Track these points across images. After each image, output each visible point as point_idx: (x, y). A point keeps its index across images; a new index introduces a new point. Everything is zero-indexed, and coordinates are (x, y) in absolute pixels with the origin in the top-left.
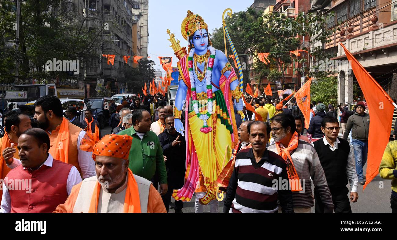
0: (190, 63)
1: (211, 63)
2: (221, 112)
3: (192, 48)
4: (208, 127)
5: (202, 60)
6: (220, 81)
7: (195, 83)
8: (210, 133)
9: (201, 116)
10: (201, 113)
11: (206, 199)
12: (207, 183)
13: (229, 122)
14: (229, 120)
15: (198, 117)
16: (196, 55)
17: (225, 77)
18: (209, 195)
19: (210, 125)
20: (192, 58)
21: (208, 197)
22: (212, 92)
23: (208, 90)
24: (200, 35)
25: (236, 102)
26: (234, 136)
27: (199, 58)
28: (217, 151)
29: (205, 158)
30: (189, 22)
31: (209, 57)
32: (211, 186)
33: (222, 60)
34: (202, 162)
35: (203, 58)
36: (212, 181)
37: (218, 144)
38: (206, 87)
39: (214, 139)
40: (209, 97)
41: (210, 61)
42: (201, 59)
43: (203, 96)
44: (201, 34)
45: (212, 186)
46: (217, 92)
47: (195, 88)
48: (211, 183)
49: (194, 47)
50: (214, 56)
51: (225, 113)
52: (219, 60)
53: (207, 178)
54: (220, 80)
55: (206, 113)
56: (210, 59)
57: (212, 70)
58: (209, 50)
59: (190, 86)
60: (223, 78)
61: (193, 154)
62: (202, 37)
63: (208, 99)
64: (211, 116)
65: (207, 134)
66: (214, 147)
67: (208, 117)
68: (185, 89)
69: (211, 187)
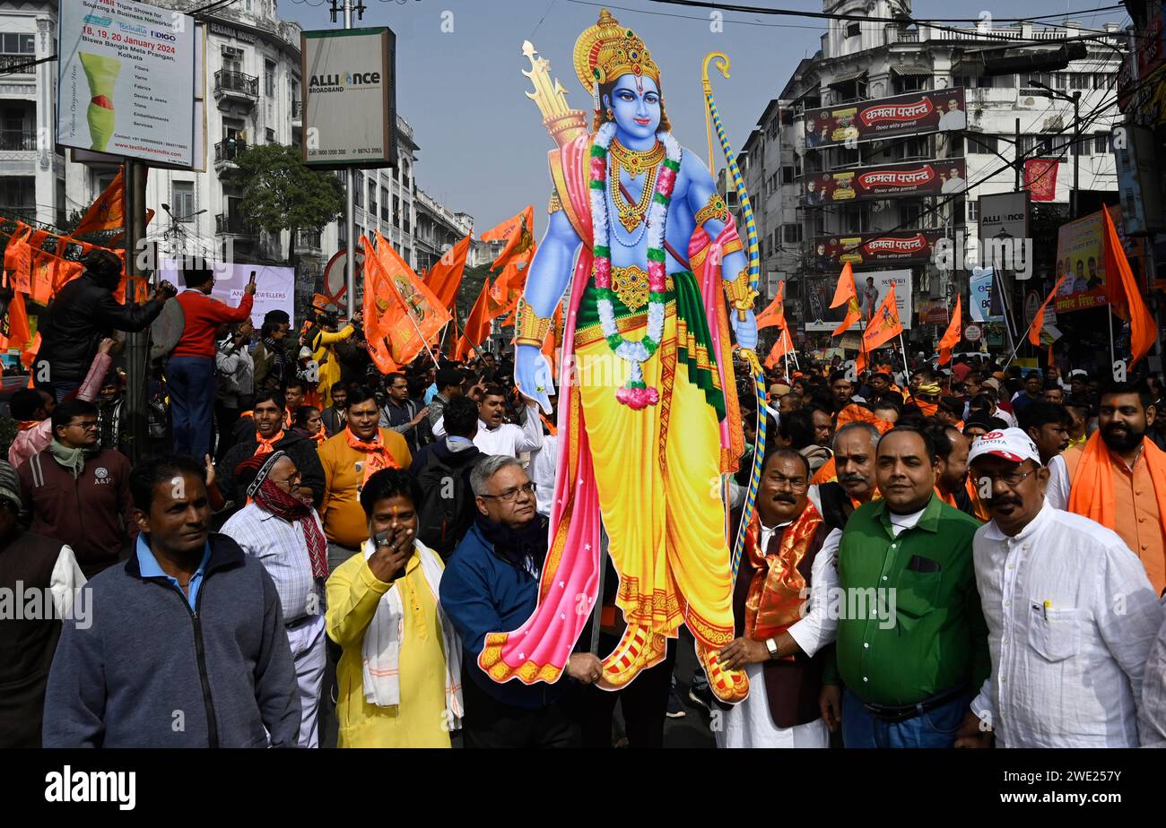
0: (595, 166)
1: (664, 183)
2: (692, 342)
3: (608, 120)
4: (643, 386)
5: (638, 167)
6: (692, 245)
7: (608, 231)
8: (650, 408)
9: (623, 346)
10: (624, 336)
11: (620, 665)
12: (627, 598)
13: (715, 380)
14: (714, 372)
15: (614, 347)
16: (620, 146)
17: (706, 234)
18: (632, 649)
19: (653, 381)
20: (605, 151)
21: (629, 656)
22: (664, 272)
23: (651, 265)
24: (637, 93)
25: (739, 319)
26: (731, 430)
27: (629, 159)
28: (671, 477)
29: (626, 501)
30: (602, 42)
31: (660, 164)
32: (642, 610)
33: (698, 183)
34: (613, 518)
35: (640, 160)
36: (649, 592)
37: (678, 451)
38: (646, 253)
39: (664, 431)
40: (655, 288)
41: (661, 177)
42: (635, 162)
43: (634, 279)
44: (641, 89)
45: (648, 609)
46: (680, 274)
47: (609, 248)
48: (642, 600)
49: (614, 121)
50: (676, 167)
51: (703, 347)
52: (690, 181)
53: (629, 579)
54: (690, 241)
55: (640, 339)
56: (663, 170)
57: (667, 206)
58: (662, 143)
59: (591, 240)
60: (701, 238)
61: (580, 482)
62: (641, 98)
63: (651, 292)
64: (658, 352)
65: (639, 413)
66: (663, 460)
67: (647, 353)
68: (572, 247)
69: (642, 617)
